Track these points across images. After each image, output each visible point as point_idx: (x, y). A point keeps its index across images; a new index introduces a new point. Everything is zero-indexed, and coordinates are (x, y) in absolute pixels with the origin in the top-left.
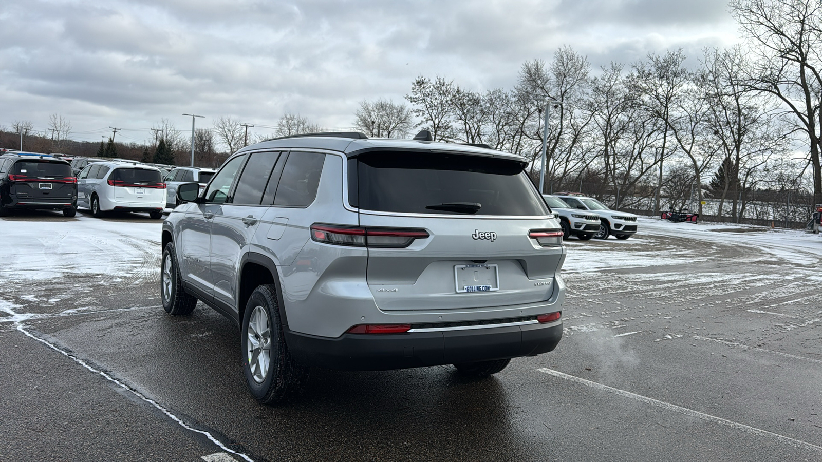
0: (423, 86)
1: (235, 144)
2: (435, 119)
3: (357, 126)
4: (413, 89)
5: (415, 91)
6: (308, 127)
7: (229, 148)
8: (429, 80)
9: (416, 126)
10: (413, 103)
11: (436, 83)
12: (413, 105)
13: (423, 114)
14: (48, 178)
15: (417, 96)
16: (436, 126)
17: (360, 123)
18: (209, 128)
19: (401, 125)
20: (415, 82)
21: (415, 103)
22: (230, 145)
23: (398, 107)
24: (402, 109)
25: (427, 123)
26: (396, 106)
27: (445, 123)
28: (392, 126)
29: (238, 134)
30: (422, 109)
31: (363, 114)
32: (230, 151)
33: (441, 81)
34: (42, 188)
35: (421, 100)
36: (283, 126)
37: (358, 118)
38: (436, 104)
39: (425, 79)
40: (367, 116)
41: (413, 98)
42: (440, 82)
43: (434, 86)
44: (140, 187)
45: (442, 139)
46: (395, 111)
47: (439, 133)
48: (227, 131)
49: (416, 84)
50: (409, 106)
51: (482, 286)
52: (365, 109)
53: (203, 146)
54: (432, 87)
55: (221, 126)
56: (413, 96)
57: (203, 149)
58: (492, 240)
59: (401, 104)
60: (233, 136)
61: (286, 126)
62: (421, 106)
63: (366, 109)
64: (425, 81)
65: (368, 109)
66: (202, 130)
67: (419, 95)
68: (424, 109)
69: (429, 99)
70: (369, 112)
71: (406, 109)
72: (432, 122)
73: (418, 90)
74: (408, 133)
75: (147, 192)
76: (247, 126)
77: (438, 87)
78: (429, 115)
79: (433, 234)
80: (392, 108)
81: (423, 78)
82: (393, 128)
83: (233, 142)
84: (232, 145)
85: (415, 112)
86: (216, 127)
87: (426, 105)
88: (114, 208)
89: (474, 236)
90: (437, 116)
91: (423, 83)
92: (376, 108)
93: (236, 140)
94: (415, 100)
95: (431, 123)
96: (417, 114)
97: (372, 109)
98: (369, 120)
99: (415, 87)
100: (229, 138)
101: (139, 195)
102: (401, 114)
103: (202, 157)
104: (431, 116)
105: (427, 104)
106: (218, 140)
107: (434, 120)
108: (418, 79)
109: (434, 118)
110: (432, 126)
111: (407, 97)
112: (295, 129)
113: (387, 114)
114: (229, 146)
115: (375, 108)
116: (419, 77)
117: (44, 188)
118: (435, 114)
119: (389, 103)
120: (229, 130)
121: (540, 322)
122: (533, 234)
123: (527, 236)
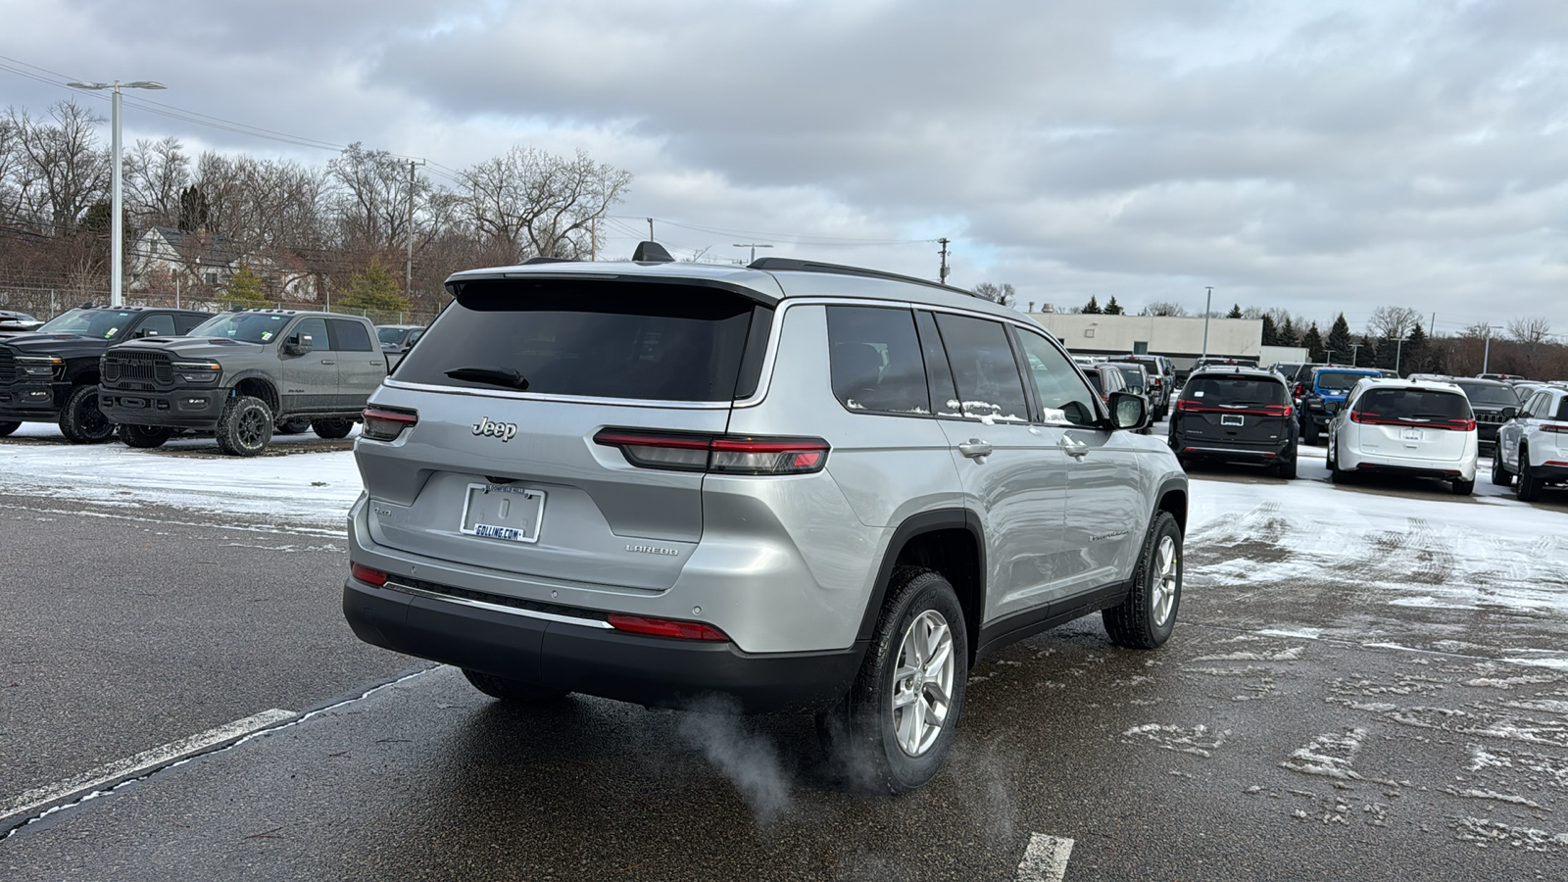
14: (1238, 407)
34: (1226, 423)
44: (1413, 425)
51: (505, 529)
58: (506, 438)
75: (1426, 436)
88: (1358, 466)
101: (1410, 442)
117: (1230, 424)
121: (619, 629)
122: (608, 436)
123: (585, 440)
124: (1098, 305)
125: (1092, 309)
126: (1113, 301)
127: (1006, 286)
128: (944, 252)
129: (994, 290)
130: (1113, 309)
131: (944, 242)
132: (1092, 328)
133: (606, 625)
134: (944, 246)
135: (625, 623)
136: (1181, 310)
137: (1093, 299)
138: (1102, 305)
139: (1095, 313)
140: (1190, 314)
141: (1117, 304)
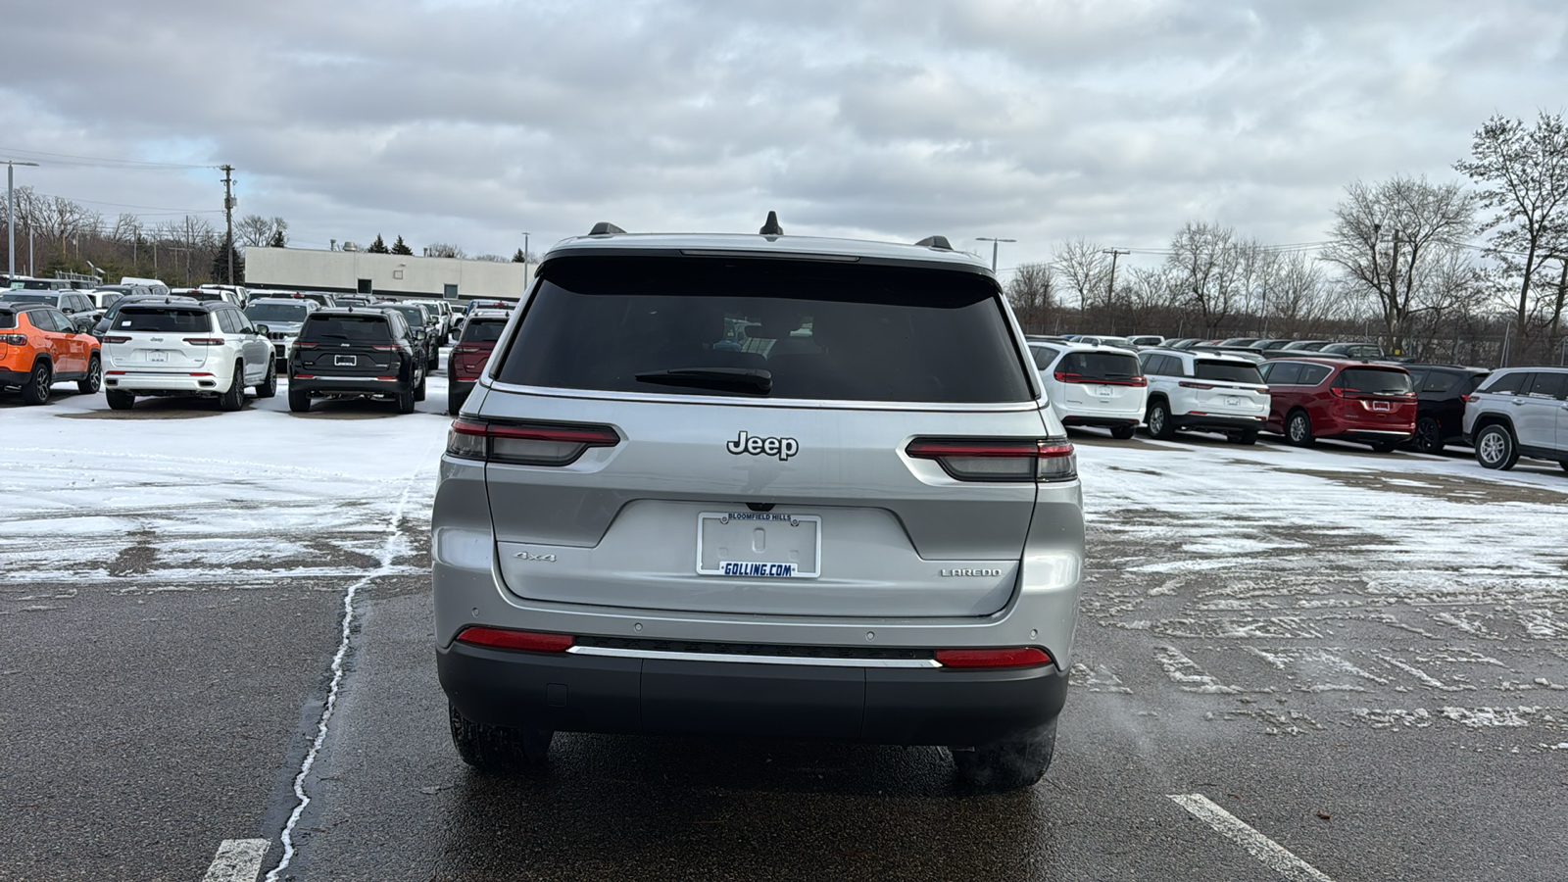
0: (1502, 138)
1: (1091, 290)
2: (1534, 210)
3: (1340, 238)
4: (1476, 146)
5: (1480, 150)
6: (1235, 246)
7: (1080, 298)
8: (1520, 124)
9: (1482, 230)
10: (1476, 178)
11: (1540, 128)
12: (1476, 182)
13: (1502, 202)
15: (1486, 162)
16: (1536, 226)
17: (1345, 231)
18: (1046, 262)
19: (1447, 229)
20: (1482, 130)
21: (1481, 178)
22: (1081, 291)
23: (1440, 189)
24: (1450, 192)
25: (1512, 220)
26: (1436, 188)
27: (1559, 218)
28: (1422, 233)
29: (1097, 270)
30: (1498, 191)
31: (1354, 211)
32: (1080, 303)
33: (1552, 123)
35: (1497, 170)
36: (1182, 247)
37: (1341, 220)
38: (1536, 175)
39: (1508, 122)
40: (1362, 215)
41: (1476, 168)
42: (1548, 125)
43: (1532, 136)
45: (1550, 256)
46: (1431, 199)
47: (1543, 241)
48: (1076, 265)
49: (1484, 135)
50: (1467, 184)
51: (769, 565)
52: (1357, 200)
53: (1033, 294)
54: (1527, 138)
55: (1066, 256)
56: (1476, 162)
57: (1033, 301)
58: (784, 456)
59: (1448, 183)
60: (1087, 276)
61: (1189, 247)
62: (1497, 184)
63: (1360, 199)
64: (1508, 126)
65: (1365, 199)
66: (1033, 267)
67: (1493, 158)
68: (1504, 190)
69: (1518, 167)
70: (1367, 206)
71: (1461, 193)
72: (1526, 218)
73: (1488, 148)
74: (1463, 247)
76: (1116, 253)
77: (1545, 137)
78: (1517, 203)
79: (627, 438)
80: (1425, 192)
81: (1504, 121)
82: (1427, 236)
83: (1087, 286)
84: (1085, 292)
85: (1482, 198)
86: (1058, 260)
87: (1511, 181)
89: (731, 445)
90: (1538, 204)
91: (1504, 131)
92: (1385, 195)
93: (1094, 281)
94: (1482, 170)
95: (1522, 219)
96: (1487, 202)
97: (1374, 199)
98: (1367, 222)
99: (1482, 142)
100: (1079, 278)
102: (1447, 205)
103: (1031, 316)
104: (1522, 205)
105: (1513, 177)
106: (1060, 283)
107: (1530, 213)
108: (1489, 123)
109: (1530, 207)
110: (1524, 227)
111: (1462, 167)
112: (1206, 251)
113: (1412, 207)
114: (1079, 294)
115: (1381, 196)
116: (1492, 120)
118: (1533, 199)
119: (1419, 182)
120: (1080, 264)
121: (948, 666)
122: (922, 447)
123: (897, 451)
124: (384, 245)
125: (378, 248)
126: (400, 240)
127: (277, 220)
128: (228, 181)
129: (263, 223)
130: (402, 250)
131: (228, 169)
132: (400, 269)
133: (935, 664)
134: (228, 174)
135: (956, 659)
136: (460, 252)
137: (379, 238)
138: (389, 243)
139: (383, 252)
140: (469, 256)
141: (404, 244)
